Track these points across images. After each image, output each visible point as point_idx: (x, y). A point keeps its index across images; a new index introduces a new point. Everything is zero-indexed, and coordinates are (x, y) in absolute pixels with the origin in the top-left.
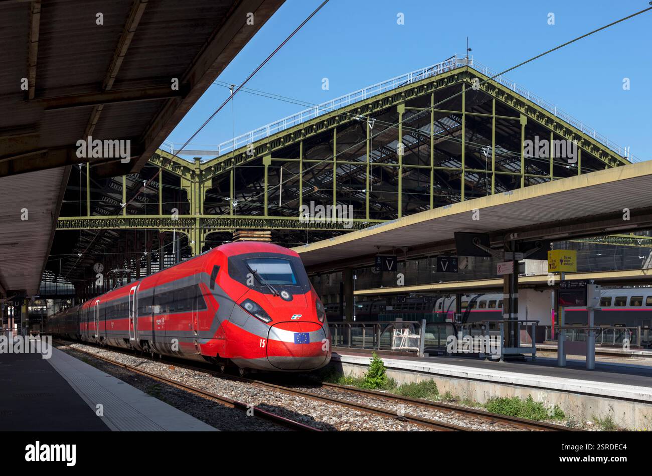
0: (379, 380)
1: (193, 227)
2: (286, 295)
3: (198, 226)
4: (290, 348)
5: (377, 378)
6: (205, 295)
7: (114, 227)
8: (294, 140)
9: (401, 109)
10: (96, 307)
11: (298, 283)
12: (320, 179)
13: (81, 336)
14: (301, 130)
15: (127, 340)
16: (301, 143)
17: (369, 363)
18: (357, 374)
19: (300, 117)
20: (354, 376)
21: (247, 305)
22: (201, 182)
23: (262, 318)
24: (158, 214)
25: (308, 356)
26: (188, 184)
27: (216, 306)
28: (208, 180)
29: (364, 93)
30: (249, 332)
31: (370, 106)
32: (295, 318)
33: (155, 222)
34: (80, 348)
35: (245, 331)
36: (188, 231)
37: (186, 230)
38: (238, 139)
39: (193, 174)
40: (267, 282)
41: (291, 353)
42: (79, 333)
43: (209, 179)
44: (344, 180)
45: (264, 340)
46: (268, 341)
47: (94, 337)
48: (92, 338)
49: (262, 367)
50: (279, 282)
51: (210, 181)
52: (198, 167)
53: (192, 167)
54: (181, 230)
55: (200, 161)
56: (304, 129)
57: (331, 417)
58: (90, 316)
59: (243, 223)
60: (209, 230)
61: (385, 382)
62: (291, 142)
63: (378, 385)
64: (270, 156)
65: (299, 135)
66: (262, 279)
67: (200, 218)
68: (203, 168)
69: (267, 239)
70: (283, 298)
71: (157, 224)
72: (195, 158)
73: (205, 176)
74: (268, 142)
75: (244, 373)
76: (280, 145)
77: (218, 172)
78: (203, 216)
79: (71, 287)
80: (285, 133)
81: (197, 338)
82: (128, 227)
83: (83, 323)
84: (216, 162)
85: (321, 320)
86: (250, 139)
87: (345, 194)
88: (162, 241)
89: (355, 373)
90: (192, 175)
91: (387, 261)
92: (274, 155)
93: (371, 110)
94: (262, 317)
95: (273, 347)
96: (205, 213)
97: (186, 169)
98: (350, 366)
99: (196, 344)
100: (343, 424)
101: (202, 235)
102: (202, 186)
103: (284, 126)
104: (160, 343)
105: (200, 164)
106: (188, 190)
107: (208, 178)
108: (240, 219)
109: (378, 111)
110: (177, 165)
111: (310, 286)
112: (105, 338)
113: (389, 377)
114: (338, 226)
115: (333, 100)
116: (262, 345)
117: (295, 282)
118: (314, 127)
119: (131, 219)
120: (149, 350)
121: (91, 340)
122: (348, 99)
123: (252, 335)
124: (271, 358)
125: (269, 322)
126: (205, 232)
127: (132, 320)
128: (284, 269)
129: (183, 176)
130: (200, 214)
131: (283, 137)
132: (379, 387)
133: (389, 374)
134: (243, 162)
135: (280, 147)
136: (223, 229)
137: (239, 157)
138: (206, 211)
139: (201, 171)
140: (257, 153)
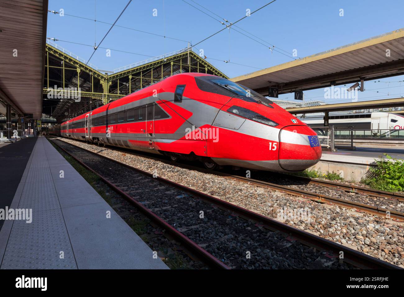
3: (106, 97)
9: (172, 63)
10: (67, 124)
13: (61, 134)
15: (84, 137)
16: (141, 72)
19: (141, 63)
22: (108, 82)
24: (92, 92)
26: (103, 82)
28: (110, 82)
31: (163, 61)
34: (60, 139)
36: (103, 99)
39: (105, 79)
47: (66, 135)
51: (111, 82)
53: (104, 76)
55: (107, 75)
56: (142, 67)
58: (64, 128)
62: (138, 71)
64: (131, 75)
67: (107, 95)
68: (109, 77)
71: (91, 95)
72: (106, 73)
73: (109, 80)
74: (131, 70)
77: (114, 79)
79: (55, 120)
80: (136, 68)
83: (62, 130)
84: (113, 76)
86: (125, 69)
92: (133, 75)
96: (109, 93)
97: (102, 77)
102: (108, 84)
103: (136, 66)
106: (103, 85)
109: (165, 63)
110: (99, 75)
112: (72, 136)
118: (146, 67)
127: (87, 129)
129: (101, 79)
134: (122, 77)
135: (135, 73)
137: (121, 75)
138: (110, 92)
139: (108, 78)
140: (127, 74)
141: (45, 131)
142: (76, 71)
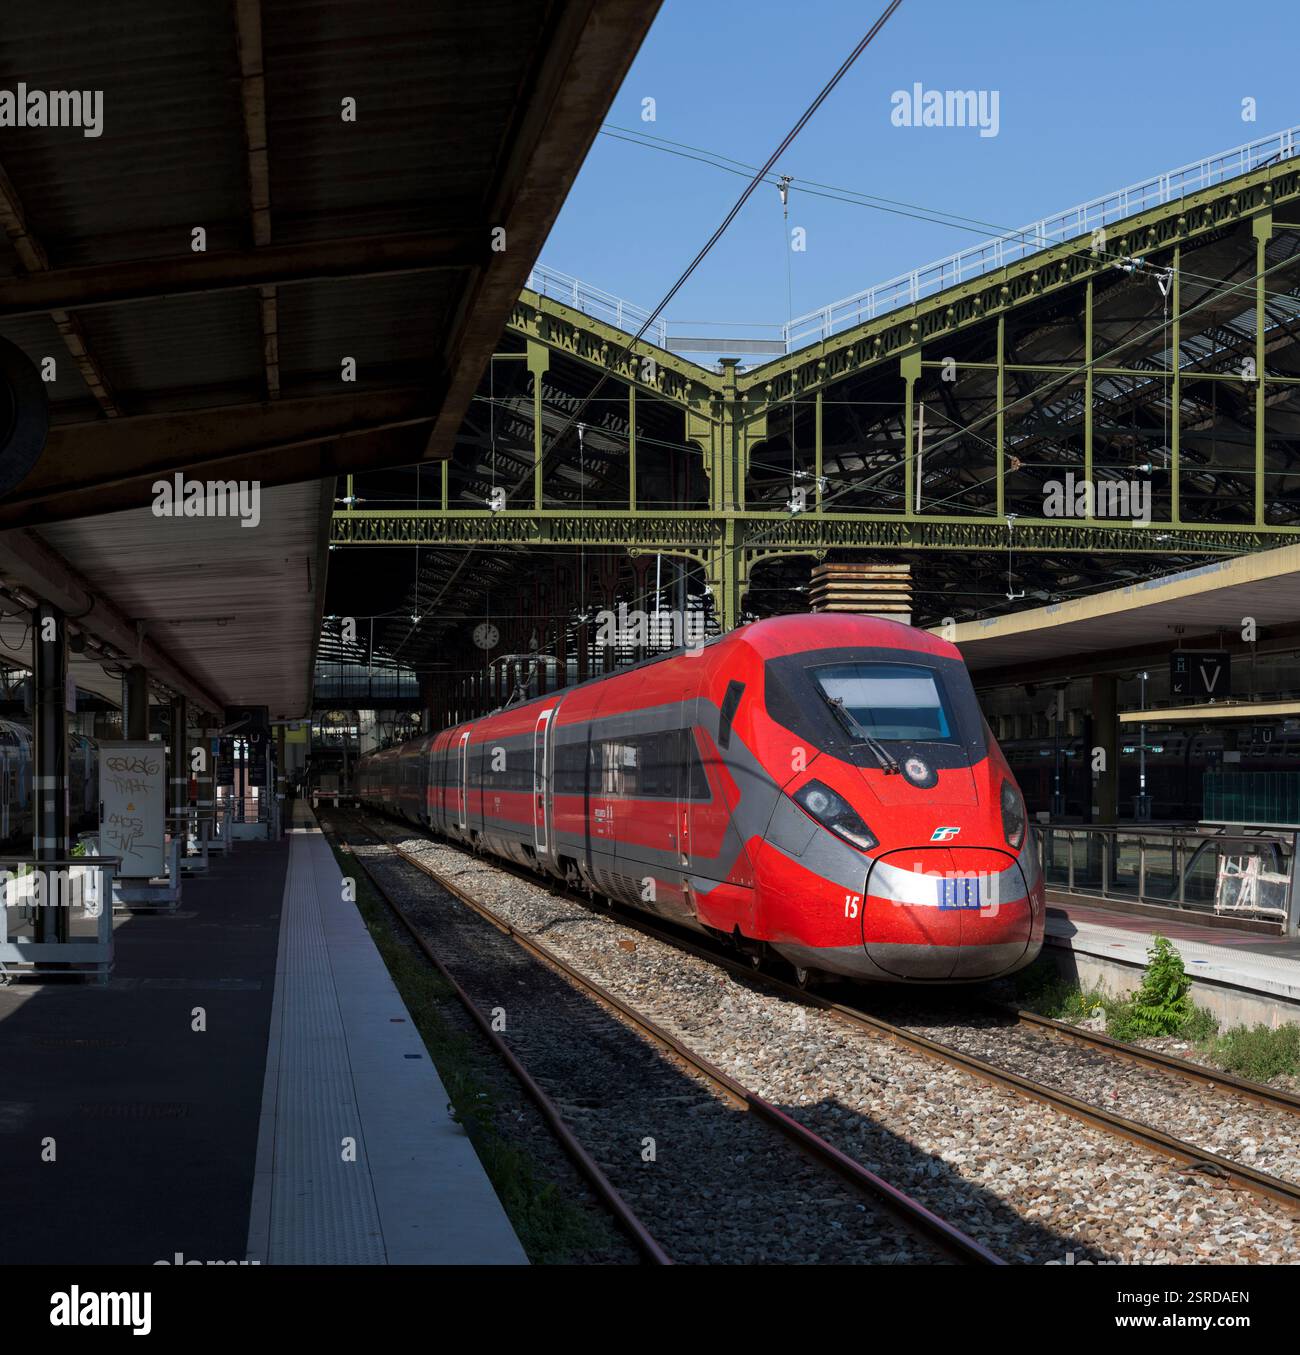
0: (1170, 1014)
1: (718, 542)
2: (919, 772)
3: (730, 540)
4: (925, 922)
5: (1166, 1007)
6: (707, 762)
7: (510, 539)
8: (981, 313)
10: (462, 750)
11: (956, 736)
12: (1050, 415)
13: (428, 819)
14: (1000, 286)
15: (529, 850)
16: (1001, 322)
17: (1145, 961)
18: (1115, 990)
19: (998, 251)
20: (1107, 991)
21: (813, 799)
22: (738, 424)
23: (850, 836)
24: (625, 506)
25: (976, 944)
26: (706, 427)
27: (734, 794)
28: (756, 417)
29: (1165, 187)
30: (817, 873)
31: (1182, 221)
32: (942, 838)
33: (617, 528)
35: (806, 871)
36: (705, 556)
37: (700, 552)
38: (834, 310)
39: (718, 403)
40: (867, 733)
41: (927, 936)
42: (426, 811)
43: (760, 415)
44: (1120, 412)
45: (856, 899)
46: (866, 900)
47: (457, 827)
48: (453, 829)
49: (851, 971)
50: (903, 733)
51: (763, 421)
52: (731, 383)
53: (715, 384)
54: (687, 551)
55: (735, 368)
56: (1009, 284)
57: (1008, 1164)
59: (848, 533)
60: (761, 552)
61: (1186, 1019)
62: (973, 319)
63: (1169, 1026)
64: (919, 355)
65: (967, 310)
66: (855, 724)
67: (736, 520)
68: (744, 385)
69: (900, 587)
70: (910, 780)
71: (622, 533)
72: (722, 361)
73: (750, 408)
74: (912, 317)
75: (808, 978)
76: (944, 325)
77: (837, 375)
78: (743, 514)
79: (409, 677)
80: (959, 295)
81: (688, 873)
82: (547, 541)
83: (434, 787)
84: (777, 371)
85: (1015, 841)
86: (868, 308)
87: (1123, 448)
88: (641, 576)
89: (1108, 984)
90: (714, 406)
91: (1202, 668)
92: (927, 351)
93: (1184, 233)
94: (852, 831)
95: (880, 919)
96: (748, 507)
97: (700, 390)
98: (1096, 963)
99: (686, 890)
100: (1035, 1193)
101: (741, 564)
102: (741, 433)
103: (956, 275)
104: (603, 872)
105: (736, 377)
106: (706, 444)
107: (757, 411)
108: (841, 523)
109: (1203, 235)
110: (673, 379)
111: (987, 745)
112: (480, 834)
113: (1199, 1005)
114: (1099, 542)
115: (1085, 205)
116: (851, 910)
117: (945, 733)
118: (1035, 277)
119: (556, 519)
120: (580, 884)
121: (451, 831)
122: (1082, 219)
123: (824, 881)
124: (878, 949)
125: (868, 849)
126: (749, 556)
127: (540, 798)
128: (919, 693)
129: (692, 408)
130: (737, 508)
131: (954, 306)
132: (1170, 1032)
133: (1198, 996)
134: (847, 370)
135: (946, 330)
136: (797, 549)
137: (837, 358)
138: (753, 498)
139: (739, 395)
140: (887, 346)
141: (335, 778)
142: (524, 362)
